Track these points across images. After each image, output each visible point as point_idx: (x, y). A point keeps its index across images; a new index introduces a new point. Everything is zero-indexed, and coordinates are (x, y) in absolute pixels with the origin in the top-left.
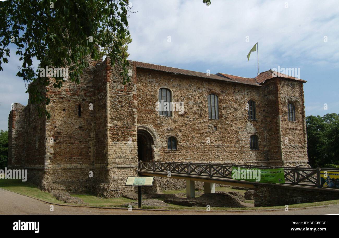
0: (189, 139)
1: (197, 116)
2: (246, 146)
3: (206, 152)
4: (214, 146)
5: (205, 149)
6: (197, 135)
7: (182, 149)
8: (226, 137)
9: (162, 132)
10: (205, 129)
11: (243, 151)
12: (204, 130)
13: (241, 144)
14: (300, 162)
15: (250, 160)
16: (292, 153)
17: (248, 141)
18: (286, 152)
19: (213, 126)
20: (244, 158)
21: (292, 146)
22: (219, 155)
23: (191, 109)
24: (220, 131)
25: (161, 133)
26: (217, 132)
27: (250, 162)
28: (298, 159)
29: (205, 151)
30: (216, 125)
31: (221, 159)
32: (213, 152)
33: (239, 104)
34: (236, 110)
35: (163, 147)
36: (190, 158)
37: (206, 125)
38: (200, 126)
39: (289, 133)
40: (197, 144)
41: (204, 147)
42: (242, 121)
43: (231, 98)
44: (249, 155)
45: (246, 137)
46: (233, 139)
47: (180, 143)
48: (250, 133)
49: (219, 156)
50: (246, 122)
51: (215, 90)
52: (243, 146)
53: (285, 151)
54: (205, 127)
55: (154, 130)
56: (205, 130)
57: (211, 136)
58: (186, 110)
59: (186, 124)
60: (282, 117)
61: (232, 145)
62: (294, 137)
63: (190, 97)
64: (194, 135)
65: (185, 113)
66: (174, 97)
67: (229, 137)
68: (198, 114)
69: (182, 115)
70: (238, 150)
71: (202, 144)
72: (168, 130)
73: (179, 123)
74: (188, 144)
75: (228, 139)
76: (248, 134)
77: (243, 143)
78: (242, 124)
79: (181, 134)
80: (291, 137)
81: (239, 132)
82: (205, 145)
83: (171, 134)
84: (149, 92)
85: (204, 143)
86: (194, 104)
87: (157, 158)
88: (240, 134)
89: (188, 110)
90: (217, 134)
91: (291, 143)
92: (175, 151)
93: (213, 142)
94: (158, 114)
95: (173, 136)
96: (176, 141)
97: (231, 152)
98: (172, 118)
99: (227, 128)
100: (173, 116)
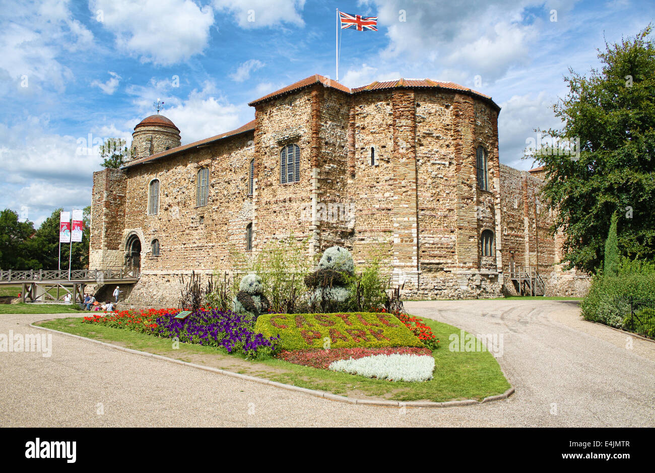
1: (181, 207)
3: (186, 257)
4: (194, 247)
5: (185, 254)
6: (179, 234)
7: (163, 254)
8: (213, 232)
9: (149, 235)
10: (187, 223)
11: (233, 254)
13: (231, 242)
17: (243, 234)
18: (261, 252)
19: (198, 217)
20: (234, 266)
21: (277, 239)
23: (175, 198)
24: (207, 223)
26: (202, 226)
30: (202, 215)
31: (203, 268)
32: (194, 258)
33: (235, 173)
34: (229, 184)
35: (148, 254)
36: (169, 267)
37: (189, 218)
38: (183, 221)
39: (275, 212)
40: (177, 247)
41: (184, 250)
42: (237, 199)
43: (224, 165)
44: (243, 260)
45: (239, 228)
46: (221, 234)
47: (162, 246)
48: (247, 219)
50: (244, 200)
52: (234, 245)
53: (261, 250)
54: (188, 220)
55: (142, 234)
56: (188, 225)
57: (194, 232)
58: (171, 202)
59: (169, 221)
60: (259, 181)
61: (219, 244)
62: (286, 218)
63: (174, 182)
64: (176, 234)
65: (170, 206)
66: (161, 188)
67: (216, 231)
68: (182, 203)
69: (166, 209)
70: (226, 252)
71: (183, 246)
72: (154, 232)
73: (164, 220)
74: (169, 247)
75: (215, 234)
76: (244, 223)
77: (234, 239)
78: (238, 206)
79: (164, 235)
80: (278, 219)
81: (230, 221)
82: (185, 248)
83: (155, 235)
84: (141, 190)
85: (184, 244)
86: (178, 192)
87: (142, 266)
88: (230, 223)
89: (172, 201)
90: (202, 229)
91: (277, 233)
92: (157, 257)
93: (196, 241)
94: (148, 213)
95: (157, 238)
96: (159, 245)
97: (216, 255)
98: (158, 216)
99: (215, 216)
100: (159, 213)
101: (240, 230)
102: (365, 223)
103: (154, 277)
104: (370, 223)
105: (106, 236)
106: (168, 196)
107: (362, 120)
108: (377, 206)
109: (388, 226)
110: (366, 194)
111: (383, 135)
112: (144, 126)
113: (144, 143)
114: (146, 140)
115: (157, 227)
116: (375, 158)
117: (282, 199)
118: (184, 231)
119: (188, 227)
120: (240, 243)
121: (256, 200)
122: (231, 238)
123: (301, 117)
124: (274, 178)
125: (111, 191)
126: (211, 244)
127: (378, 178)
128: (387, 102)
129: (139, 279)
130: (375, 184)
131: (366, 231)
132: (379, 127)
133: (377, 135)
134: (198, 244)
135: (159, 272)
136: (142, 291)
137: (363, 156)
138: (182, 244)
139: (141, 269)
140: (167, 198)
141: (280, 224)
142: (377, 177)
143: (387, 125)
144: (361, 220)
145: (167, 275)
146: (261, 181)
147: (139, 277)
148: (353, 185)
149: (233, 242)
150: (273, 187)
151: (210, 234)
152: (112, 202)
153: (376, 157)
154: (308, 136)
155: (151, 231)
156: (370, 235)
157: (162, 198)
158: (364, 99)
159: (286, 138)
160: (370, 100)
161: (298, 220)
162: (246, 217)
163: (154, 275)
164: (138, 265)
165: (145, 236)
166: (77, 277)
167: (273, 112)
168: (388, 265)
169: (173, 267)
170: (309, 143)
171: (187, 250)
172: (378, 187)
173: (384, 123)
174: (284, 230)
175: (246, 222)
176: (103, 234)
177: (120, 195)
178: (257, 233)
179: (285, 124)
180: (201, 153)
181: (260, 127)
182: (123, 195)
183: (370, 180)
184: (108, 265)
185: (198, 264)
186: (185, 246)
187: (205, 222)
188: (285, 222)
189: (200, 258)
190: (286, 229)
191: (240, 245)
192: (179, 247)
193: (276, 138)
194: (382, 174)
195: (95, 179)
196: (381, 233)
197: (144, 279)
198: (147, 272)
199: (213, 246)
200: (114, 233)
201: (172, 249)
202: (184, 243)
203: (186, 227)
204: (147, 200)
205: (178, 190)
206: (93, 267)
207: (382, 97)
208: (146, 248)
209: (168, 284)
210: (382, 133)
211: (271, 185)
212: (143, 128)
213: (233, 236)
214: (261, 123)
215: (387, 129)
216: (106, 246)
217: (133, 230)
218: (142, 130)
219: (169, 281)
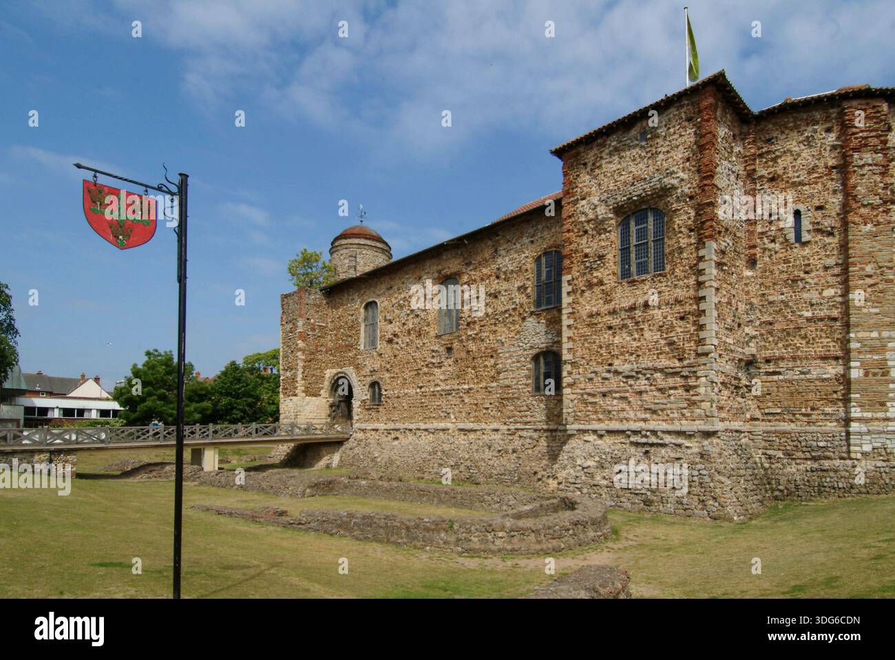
0: (399, 382)
1: (413, 336)
2: (517, 384)
3: (425, 404)
4: (438, 391)
5: (423, 400)
6: (412, 373)
7: (386, 402)
8: (470, 369)
9: (365, 376)
10: (425, 358)
11: (507, 399)
12: (424, 361)
13: (502, 381)
14: (654, 432)
15: (526, 423)
16: (615, 398)
17: (524, 370)
18: (582, 395)
19: (442, 349)
20: (509, 418)
21: (617, 373)
22: (448, 411)
23: (404, 324)
24: (458, 356)
25: (362, 378)
26: (450, 361)
27: (527, 427)
28: (645, 420)
29: (422, 403)
30: (449, 346)
31: (454, 420)
32: (438, 406)
33: (507, 280)
34: (496, 297)
35: (363, 401)
36: (398, 419)
37: (427, 350)
38: (417, 355)
39: (610, 328)
40: (409, 391)
41: (421, 395)
42: (511, 319)
43: (485, 271)
44: (525, 408)
45: (518, 362)
46: (484, 371)
47: (386, 390)
48: (532, 348)
49: (448, 414)
50: (524, 319)
51: (449, 268)
52: (509, 386)
53: (581, 391)
54: (426, 354)
55: (354, 375)
56: (426, 361)
57: (436, 370)
58: (397, 329)
59: (395, 356)
60: (573, 279)
61: (481, 386)
62: (637, 336)
63: (401, 302)
64: (407, 374)
65: (395, 335)
66: (382, 312)
67: (474, 368)
68: (415, 331)
69: (390, 341)
70: (494, 396)
71: (418, 390)
72: (371, 371)
73: (387, 356)
74: (396, 392)
75: (473, 371)
76: (525, 353)
77: (507, 378)
78: (513, 328)
79: (387, 375)
80: (617, 340)
81: (499, 351)
82: (423, 392)
83: (374, 377)
84: (350, 318)
85: (421, 388)
86: (408, 315)
87: (355, 417)
88: (501, 355)
89: (399, 328)
90: (450, 366)
91: (616, 362)
92: (378, 405)
93: (440, 383)
94: (362, 347)
95: (377, 380)
96: (380, 389)
97: (476, 402)
98: (377, 350)
99: (472, 346)
100: (379, 347)
101: (518, 365)
102: (780, 345)
103: (373, 433)
104: (791, 345)
105: (303, 379)
106: (392, 323)
107: (770, 163)
108: (808, 314)
109: (832, 349)
110: (782, 294)
111: (819, 186)
112: (346, 238)
113: (347, 261)
114: (350, 256)
115: (377, 366)
116: (803, 228)
117: (626, 304)
118: (420, 369)
119: (426, 363)
120: (521, 383)
121: (570, 310)
122: (502, 376)
123: (669, 155)
124: (607, 272)
125: (308, 319)
126: (466, 387)
127: (809, 265)
128: (828, 125)
129: (351, 435)
130: (802, 275)
131: (782, 358)
132: (809, 173)
133: (806, 188)
134: (443, 386)
135: (382, 426)
136: (358, 452)
137: (773, 228)
138: (418, 387)
139: (354, 421)
140: (392, 325)
141: (622, 347)
142: (807, 262)
143: (826, 167)
144: (771, 339)
145: (393, 430)
146: (577, 279)
147: (351, 433)
148: (753, 280)
149: (507, 382)
150: (603, 287)
151: (462, 373)
152: (309, 333)
153: (806, 224)
154: (689, 185)
155: (367, 371)
156: (791, 365)
157: (381, 324)
158: (774, 124)
159: (635, 198)
160: (791, 125)
161: (666, 339)
162: (529, 345)
163: (373, 430)
164: (349, 416)
165: (359, 379)
166: (265, 434)
167: (601, 158)
168: (834, 417)
169: (403, 419)
170: (691, 198)
171: (425, 396)
172: (810, 281)
173: (821, 164)
174: (633, 358)
175: (531, 352)
176: (300, 376)
177: (321, 324)
178: (573, 364)
179: (631, 175)
180: (444, 257)
181: (573, 189)
182: (324, 325)
183: (791, 269)
184: (306, 417)
185: (446, 415)
186: (423, 390)
187: (456, 355)
188: (635, 344)
189: (449, 407)
190: (638, 356)
191: (520, 387)
192: (411, 391)
193: (611, 202)
194: (816, 257)
195: (284, 303)
196: (818, 361)
197: (360, 435)
198: (363, 426)
199: (470, 389)
200: (314, 375)
201: (400, 395)
202: (419, 385)
203: (422, 364)
204: (360, 330)
205: (408, 312)
206: (285, 420)
207: (818, 115)
208: (361, 394)
209: (396, 443)
210: (816, 183)
211: (601, 283)
212: (343, 242)
213: (506, 373)
214: (575, 183)
215: (826, 175)
216: (303, 392)
217: (339, 370)
218: (343, 243)
219: (397, 438)
